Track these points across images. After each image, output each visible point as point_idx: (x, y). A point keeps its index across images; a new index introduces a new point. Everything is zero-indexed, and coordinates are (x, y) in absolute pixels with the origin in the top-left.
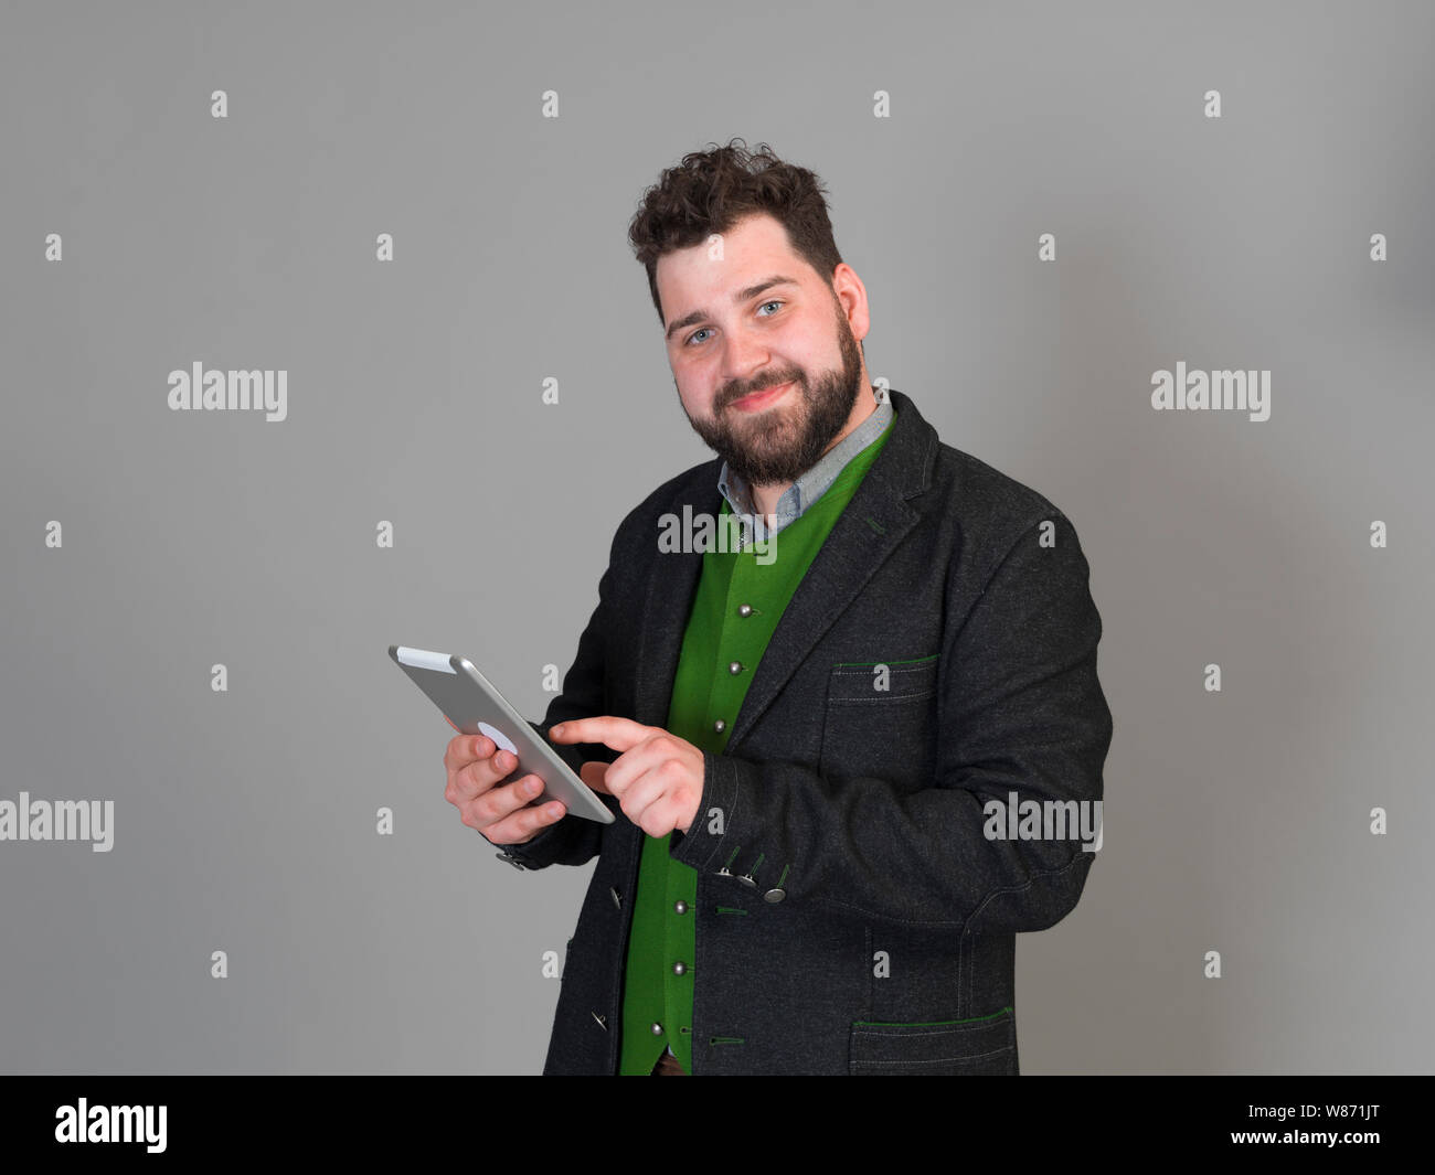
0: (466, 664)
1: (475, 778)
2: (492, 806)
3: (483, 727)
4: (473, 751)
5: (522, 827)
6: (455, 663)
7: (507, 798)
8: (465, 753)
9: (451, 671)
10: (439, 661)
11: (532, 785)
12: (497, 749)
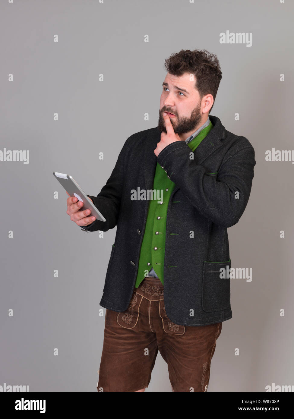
0: (71, 177)
1: (73, 208)
2: (78, 216)
3: (75, 194)
4: (72, 201)
5: (85, 221)
6: (68, 177)
7: (82, 214)
8: (70, 201)
9: (67, 179)
10: (64, 176)
11: (88, 212)
12: (78, 201)
